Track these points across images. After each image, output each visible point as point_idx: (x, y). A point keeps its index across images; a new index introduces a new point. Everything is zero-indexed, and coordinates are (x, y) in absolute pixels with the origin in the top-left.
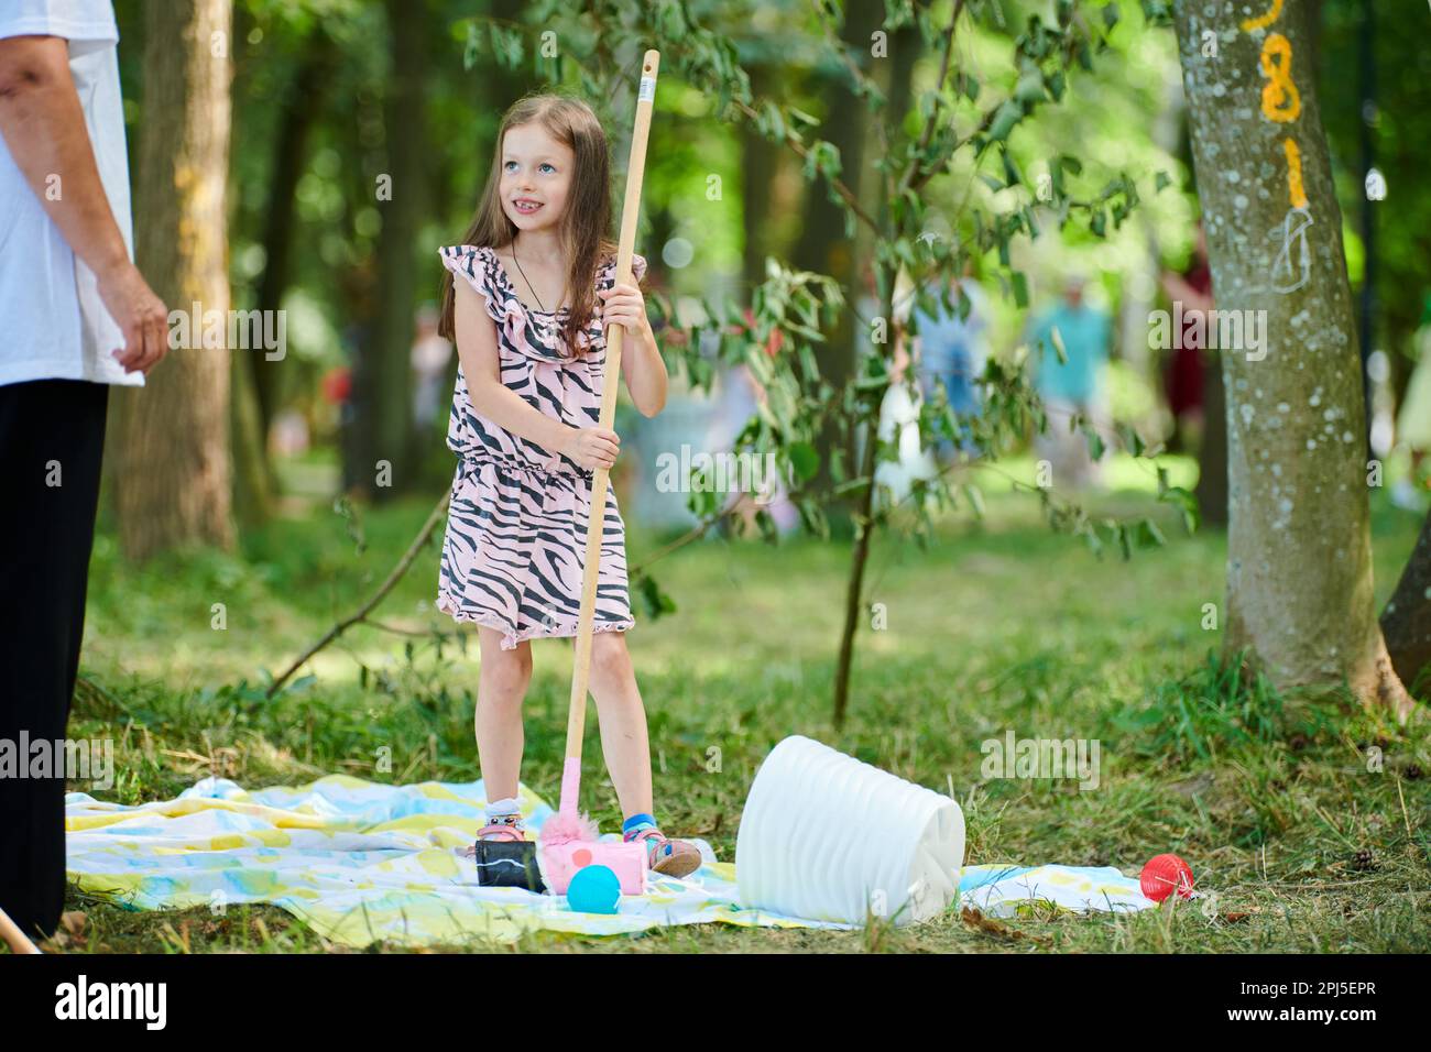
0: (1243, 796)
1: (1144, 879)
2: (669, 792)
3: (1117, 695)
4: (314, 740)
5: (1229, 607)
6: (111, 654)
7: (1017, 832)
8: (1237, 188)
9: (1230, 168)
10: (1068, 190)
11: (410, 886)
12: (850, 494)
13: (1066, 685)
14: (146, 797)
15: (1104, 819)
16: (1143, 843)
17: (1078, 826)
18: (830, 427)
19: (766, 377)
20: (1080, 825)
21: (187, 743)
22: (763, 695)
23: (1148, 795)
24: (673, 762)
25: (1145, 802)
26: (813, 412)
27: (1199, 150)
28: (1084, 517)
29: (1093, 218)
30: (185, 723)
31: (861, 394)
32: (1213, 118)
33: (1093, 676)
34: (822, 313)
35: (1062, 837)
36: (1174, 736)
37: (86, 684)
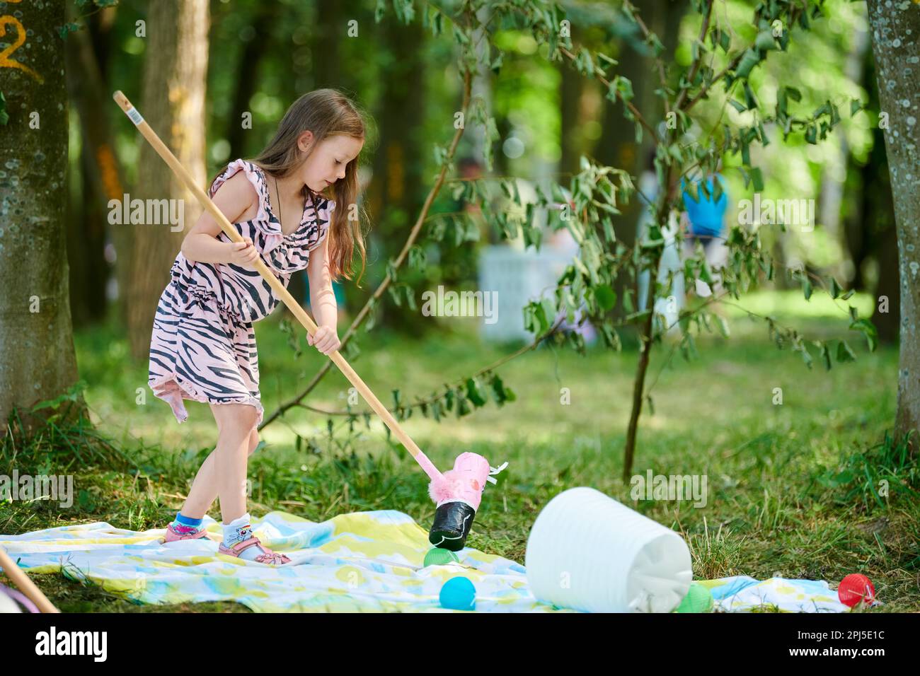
0: (908, 534)
1: (840, 591)
2: (509, 526)
3: (820, 462)
4: (264, 487)
5: (899, 403)
6: (123, 424)
7: (752, 556)
8: (909, 111)
9: (904, 98)
10: (790, 111)
11: (331, 590)
12: (636, 320)
13: (786, 454)
14: (148, 525)
15: (811, 548)
16: (839, 565)
17: (793, 554)
18: (623, 274)
19: (580, 239)
20: (795, 552)
21: (177, 488)
22: (575, 458)
23: (843, 532)
24: (512, 504)
25: (841, 536)
26: (611, 264)
27: (882, 85)
28: (799, 338)
29: (807, 131)
30: (175, 474)
31: (645, 251)
32: (892, 63)
33: (804, 449)
34: (618, 194)
35: (782, 560)
36: (861, 491)
37: (107, 446)
